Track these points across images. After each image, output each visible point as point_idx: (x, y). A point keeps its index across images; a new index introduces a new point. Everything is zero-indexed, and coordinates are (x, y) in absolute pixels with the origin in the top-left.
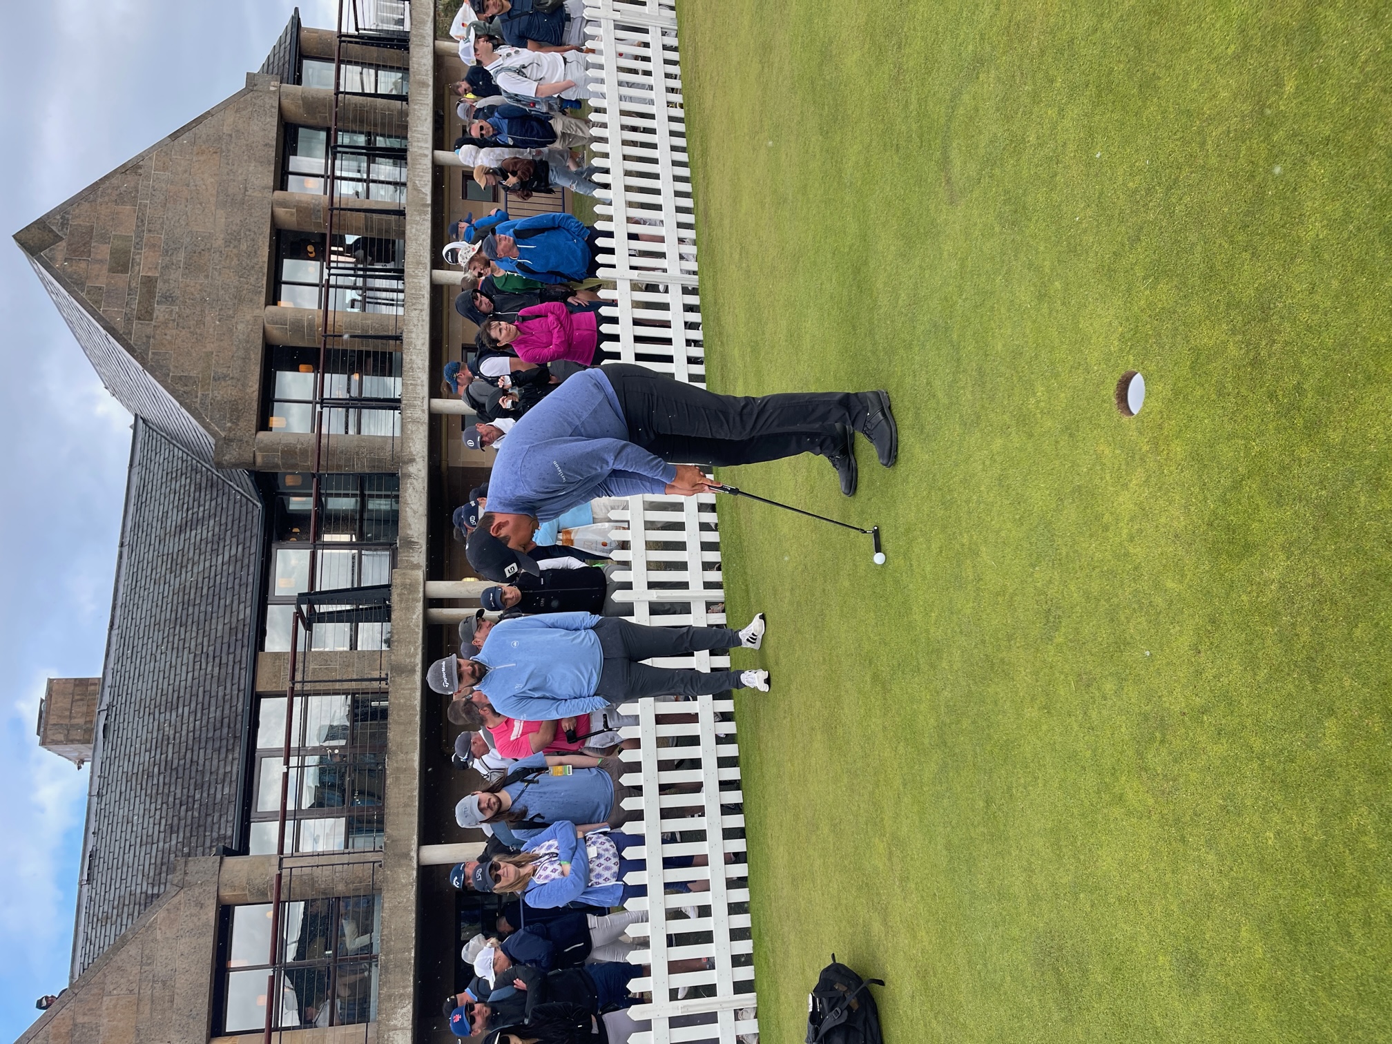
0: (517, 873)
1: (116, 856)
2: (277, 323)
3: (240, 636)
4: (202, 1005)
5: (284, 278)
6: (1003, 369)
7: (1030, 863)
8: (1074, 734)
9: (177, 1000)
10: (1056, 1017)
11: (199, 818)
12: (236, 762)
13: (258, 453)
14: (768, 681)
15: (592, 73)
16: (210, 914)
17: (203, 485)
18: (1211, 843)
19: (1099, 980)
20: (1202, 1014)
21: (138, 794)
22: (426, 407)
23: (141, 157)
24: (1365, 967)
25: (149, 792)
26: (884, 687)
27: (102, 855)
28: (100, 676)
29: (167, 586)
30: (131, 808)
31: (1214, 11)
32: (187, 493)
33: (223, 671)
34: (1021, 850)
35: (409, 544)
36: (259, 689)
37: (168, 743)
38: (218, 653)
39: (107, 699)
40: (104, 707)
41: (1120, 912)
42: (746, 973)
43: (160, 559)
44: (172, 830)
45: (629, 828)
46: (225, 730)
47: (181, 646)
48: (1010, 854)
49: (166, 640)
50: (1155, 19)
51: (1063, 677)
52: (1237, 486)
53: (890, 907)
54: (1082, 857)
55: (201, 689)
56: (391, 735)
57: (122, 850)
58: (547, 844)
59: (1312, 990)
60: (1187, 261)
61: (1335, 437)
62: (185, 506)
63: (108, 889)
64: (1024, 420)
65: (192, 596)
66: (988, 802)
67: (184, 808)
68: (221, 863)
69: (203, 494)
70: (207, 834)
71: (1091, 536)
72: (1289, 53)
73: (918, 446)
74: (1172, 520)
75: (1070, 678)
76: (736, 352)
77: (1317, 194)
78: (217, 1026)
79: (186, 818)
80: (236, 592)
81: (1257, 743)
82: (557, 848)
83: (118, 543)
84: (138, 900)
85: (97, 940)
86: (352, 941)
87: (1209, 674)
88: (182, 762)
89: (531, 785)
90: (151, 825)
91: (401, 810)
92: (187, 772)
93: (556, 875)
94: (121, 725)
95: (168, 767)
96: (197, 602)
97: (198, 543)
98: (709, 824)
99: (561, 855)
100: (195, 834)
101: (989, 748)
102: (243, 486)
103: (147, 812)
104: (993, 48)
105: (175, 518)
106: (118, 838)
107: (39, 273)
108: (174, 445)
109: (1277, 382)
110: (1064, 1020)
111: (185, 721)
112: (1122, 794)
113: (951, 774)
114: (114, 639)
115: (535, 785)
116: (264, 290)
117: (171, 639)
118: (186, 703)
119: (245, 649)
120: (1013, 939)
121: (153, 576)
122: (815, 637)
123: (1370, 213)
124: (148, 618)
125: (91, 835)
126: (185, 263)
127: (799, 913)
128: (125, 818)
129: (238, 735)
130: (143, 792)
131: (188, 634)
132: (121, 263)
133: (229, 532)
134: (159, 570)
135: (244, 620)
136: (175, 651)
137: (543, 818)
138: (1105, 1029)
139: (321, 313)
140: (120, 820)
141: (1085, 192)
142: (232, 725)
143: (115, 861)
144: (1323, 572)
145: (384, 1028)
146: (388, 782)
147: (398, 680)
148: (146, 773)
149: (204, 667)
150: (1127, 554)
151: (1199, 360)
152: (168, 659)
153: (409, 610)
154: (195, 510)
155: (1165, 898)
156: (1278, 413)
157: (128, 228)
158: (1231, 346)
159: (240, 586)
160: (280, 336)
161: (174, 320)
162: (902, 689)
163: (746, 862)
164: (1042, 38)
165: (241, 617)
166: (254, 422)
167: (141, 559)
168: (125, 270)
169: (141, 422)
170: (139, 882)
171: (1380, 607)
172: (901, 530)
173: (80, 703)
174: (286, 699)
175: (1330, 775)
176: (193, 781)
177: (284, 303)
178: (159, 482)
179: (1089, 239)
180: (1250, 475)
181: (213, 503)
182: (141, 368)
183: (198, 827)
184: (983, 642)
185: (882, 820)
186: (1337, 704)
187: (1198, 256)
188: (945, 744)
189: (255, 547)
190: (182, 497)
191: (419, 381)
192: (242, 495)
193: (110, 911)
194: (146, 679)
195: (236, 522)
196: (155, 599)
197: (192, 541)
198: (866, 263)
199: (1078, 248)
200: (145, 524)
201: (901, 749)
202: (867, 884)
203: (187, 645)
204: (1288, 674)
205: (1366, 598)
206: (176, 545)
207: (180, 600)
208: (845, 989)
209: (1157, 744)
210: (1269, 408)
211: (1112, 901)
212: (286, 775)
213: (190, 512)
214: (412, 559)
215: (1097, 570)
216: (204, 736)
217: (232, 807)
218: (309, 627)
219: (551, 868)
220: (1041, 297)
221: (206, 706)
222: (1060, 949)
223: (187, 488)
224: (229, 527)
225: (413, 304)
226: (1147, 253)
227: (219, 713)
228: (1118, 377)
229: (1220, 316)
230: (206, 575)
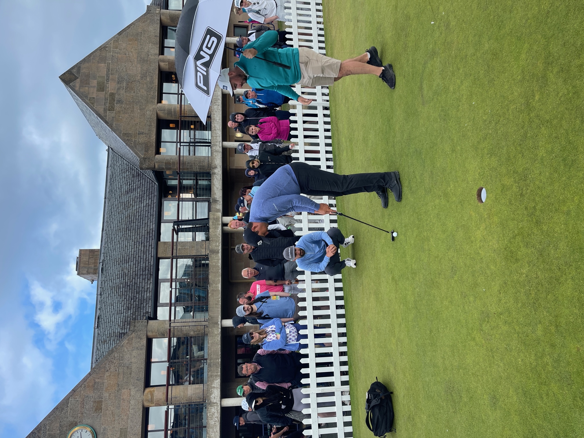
0: (259, 337)
1: (108, 318)
2: (162, 111)
3: (151, 235)
4: (142, 375)
5: (164, 91)
6: (439, 174)
7: (444, 356)
8: (460, 313)
9: (133, 374)
10: (451, 411)
11: (138, 304)
12: (151, 284)
13: (156, 164)
14: (355, 264)
15: (287, 11)
16: (144, 342)
17: (135, 175)
18: (502, 359)
19: (465, 400)
20: (497, 417)
21: (115, 295)
22: (221, 145)
23: (107, 43)
24: (546, 409)
25: (119, 294)
26: (396, 283)
27: (102, 317)
28: (99, 248)
29: (123, 214)
30: (113, 300)
31: (514, 61)
32: (129, 178)
33: (145, 248)
34: (441, 351)
35: (215, 201)
36: (159, 256)
37: (126, 276)
38: (143, 242)
39: (102, 258)
40: (101, 261)
41: (472, 378)
42: (346, 378)
43: (120, 204)
44: (129, 309)
45: (301, 322)
46: (147, 272)
47: (129, 239)
48: (438, 352)
49: (123, 236)
50: (495, 57)
51: (456, 292)
52: (514, 237)
53: (397, 363)
54: (461, 357)
55: (137, 255)
56: (210, 277)
57: (110, 316)
58: (271, 327)
59: (530, 414)
60: (501, 152)
61: (545, 228)
62: (129, 183)
63: (105, 330)
64: (446, 195)
65: (132, 219)
66: (431, 332)
67: (133, 300)
68: (147, 323)
69: (135, 179)
70: (142, 311)
71: (467, 244)
72: (537, 85)
73: (409, 195)
74: (493, 244)
75: (459, 293)
76: (343, 139)
77: (543, 140)
78: (147, 384)
79: (133, 304)
80: (149, 218)
81: (517, 328)
82: (274, 328)
83: (104, 198)
84: (116, 335)
85: (101, 349)
86: (197, 353)
87: (503, 302)
88: (131, 283)
89: (264, 303)
90: (121, 307)
91: (214, 306)
92: (133, 287)
93: (274, 339)
94: (108, 268)
95: (126, 285)
96: (135, 221)
97: (134, 198)
98: (332, 322)
99: (276, 331)
100: (137, 310)
101: (431, 312)
102: (151, 175)
103: (119, 302)
104: (439, 49)
105: (125, 188)
106: (108, 311)
107: (70, 92)
108: (124, 159)
109: (528, 204)
110: (454, 412)
111: (132, 267)
112: (474, 338)
113: (418, 319)
114: (104, 235)
115: (266, 303)
116: (157, 97)
117: (125, 235)
118: (132, 261)
119: (153, 240)
120: (438, 382)
121: (118, 211)
122: (372, 258)
123: (559, 152)
124: (116, 227)
125: (98, 310)
126: (126, 87)
127: (365, 360)
128: (111, 304)
129: (152, 274)
130: (117, 294)
131: (132, 234)
132: (101, 88)
133: (145, 194)
134: (120, 208)
135: (152, 229)
136: (127, 240)
137: (269, 316)
138: (467, 417)
139: (179, 106)
140: (109, 304)
141: (469, 116)
142: (149, 270)
143: (108, 320)
144: (539, 273)
145: (210, 387)
146: (209, 295)
147: (212, 256)
148: (118, 287)
149: (138, 247)
150: (479, 253)
151: (504, 188)
152: (125, 243)
153: (216, 228)
154: (132, 185)
155: (487, 375)
156: (528, 215)
157: (103, 72)
158: (514, 187)
159: (150, 216)
160: (163, 116)
161: (122, 111)
162: (402, 285)
163: (346, 336)
164: (456, 51)
165: (151, 228)
166: (154, 151)
167: (113, 204)
168: (103, 91)
169: (110, 149)
170: (117, 328)
171: (556, 290)
172: (403, 225)
173: (92, 259)
174: (170, 260)
175: (539, 343)
176: (135, 290)
177: (164, 102)
178: (118, 173)
179: (470, 134)
180: (519, 234)
181: (139, 182)
182: (111, 130)
183: (139, 308)
184: (431, 274)
185: (394, 331)
186: (542, 320)
187: (505, 151)
188: (417, 308)
189: (155, 200)
190: (127, 180)
191: (218, 135)
192: (150, 179)
193: (106, 339)
194: (116, 251)
195: (148, 190)
196: (119, 220)
197: (132, 197)
198: (392, 118)
199: (466, 136)
200: (114, 190)
201: (401, 306)
202: (389, 354)
203: (131, 238)
204: (527, 307)
205: (552, 286)
206: (126, 199)
207: (128, 220)
208: (380, 391)
209: (486, 322)
210: (525, 212)
211: (470, 374)
212: (171, 292)
213: (131, 186)
214: (216, 207)
215: (469, 256)
216: (139, 273)
217: (150, 301)
218: (177, 234)
219: (272, 336)
220: (453, 151)
221: (139, 262)
222: (453, 387)
223: (129, 176)
224: (145, 192)
225: (215, 103)
226: (488, 145)
227: (144, 265)
228: (478, 188)
229: (511, 175)
230: (137, 211)
